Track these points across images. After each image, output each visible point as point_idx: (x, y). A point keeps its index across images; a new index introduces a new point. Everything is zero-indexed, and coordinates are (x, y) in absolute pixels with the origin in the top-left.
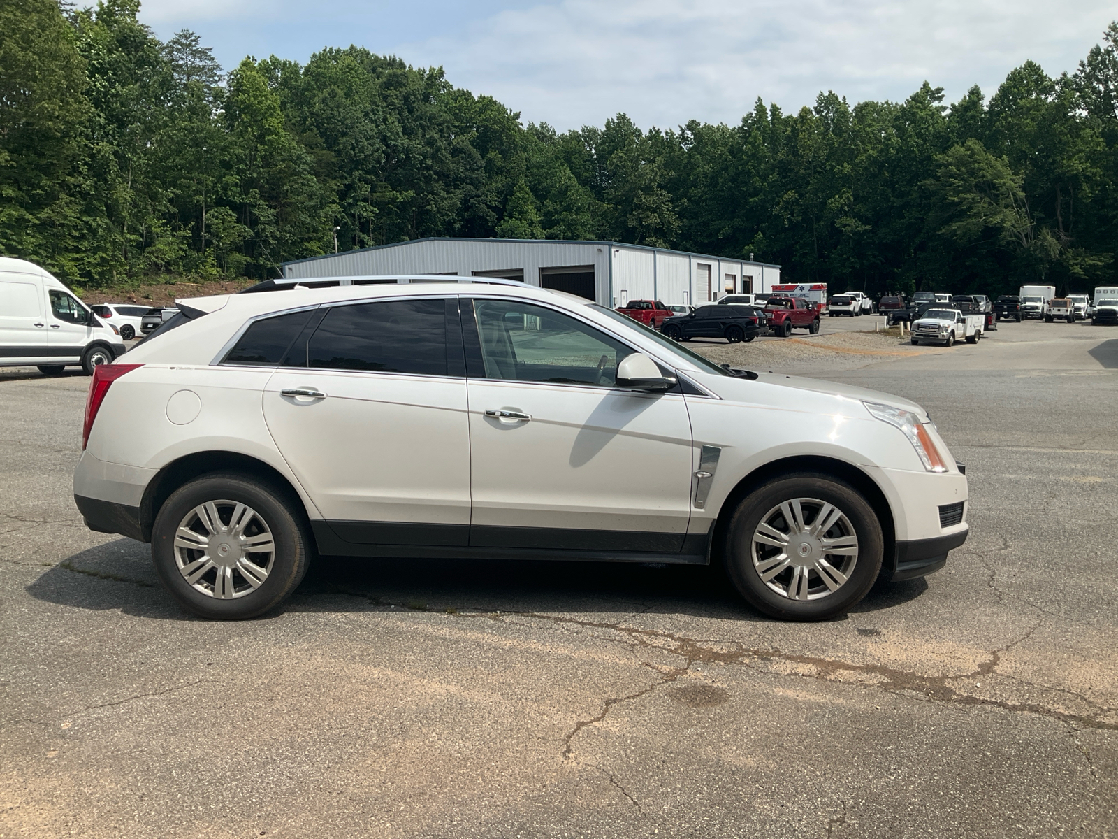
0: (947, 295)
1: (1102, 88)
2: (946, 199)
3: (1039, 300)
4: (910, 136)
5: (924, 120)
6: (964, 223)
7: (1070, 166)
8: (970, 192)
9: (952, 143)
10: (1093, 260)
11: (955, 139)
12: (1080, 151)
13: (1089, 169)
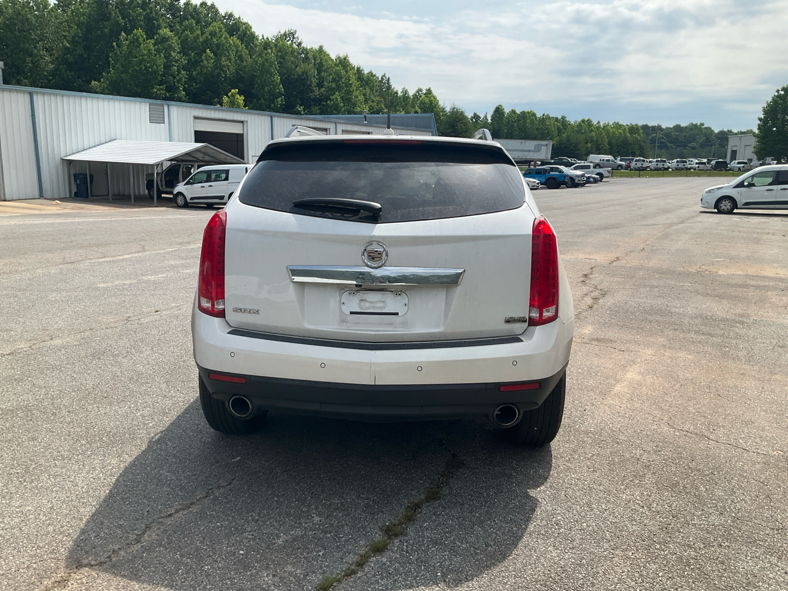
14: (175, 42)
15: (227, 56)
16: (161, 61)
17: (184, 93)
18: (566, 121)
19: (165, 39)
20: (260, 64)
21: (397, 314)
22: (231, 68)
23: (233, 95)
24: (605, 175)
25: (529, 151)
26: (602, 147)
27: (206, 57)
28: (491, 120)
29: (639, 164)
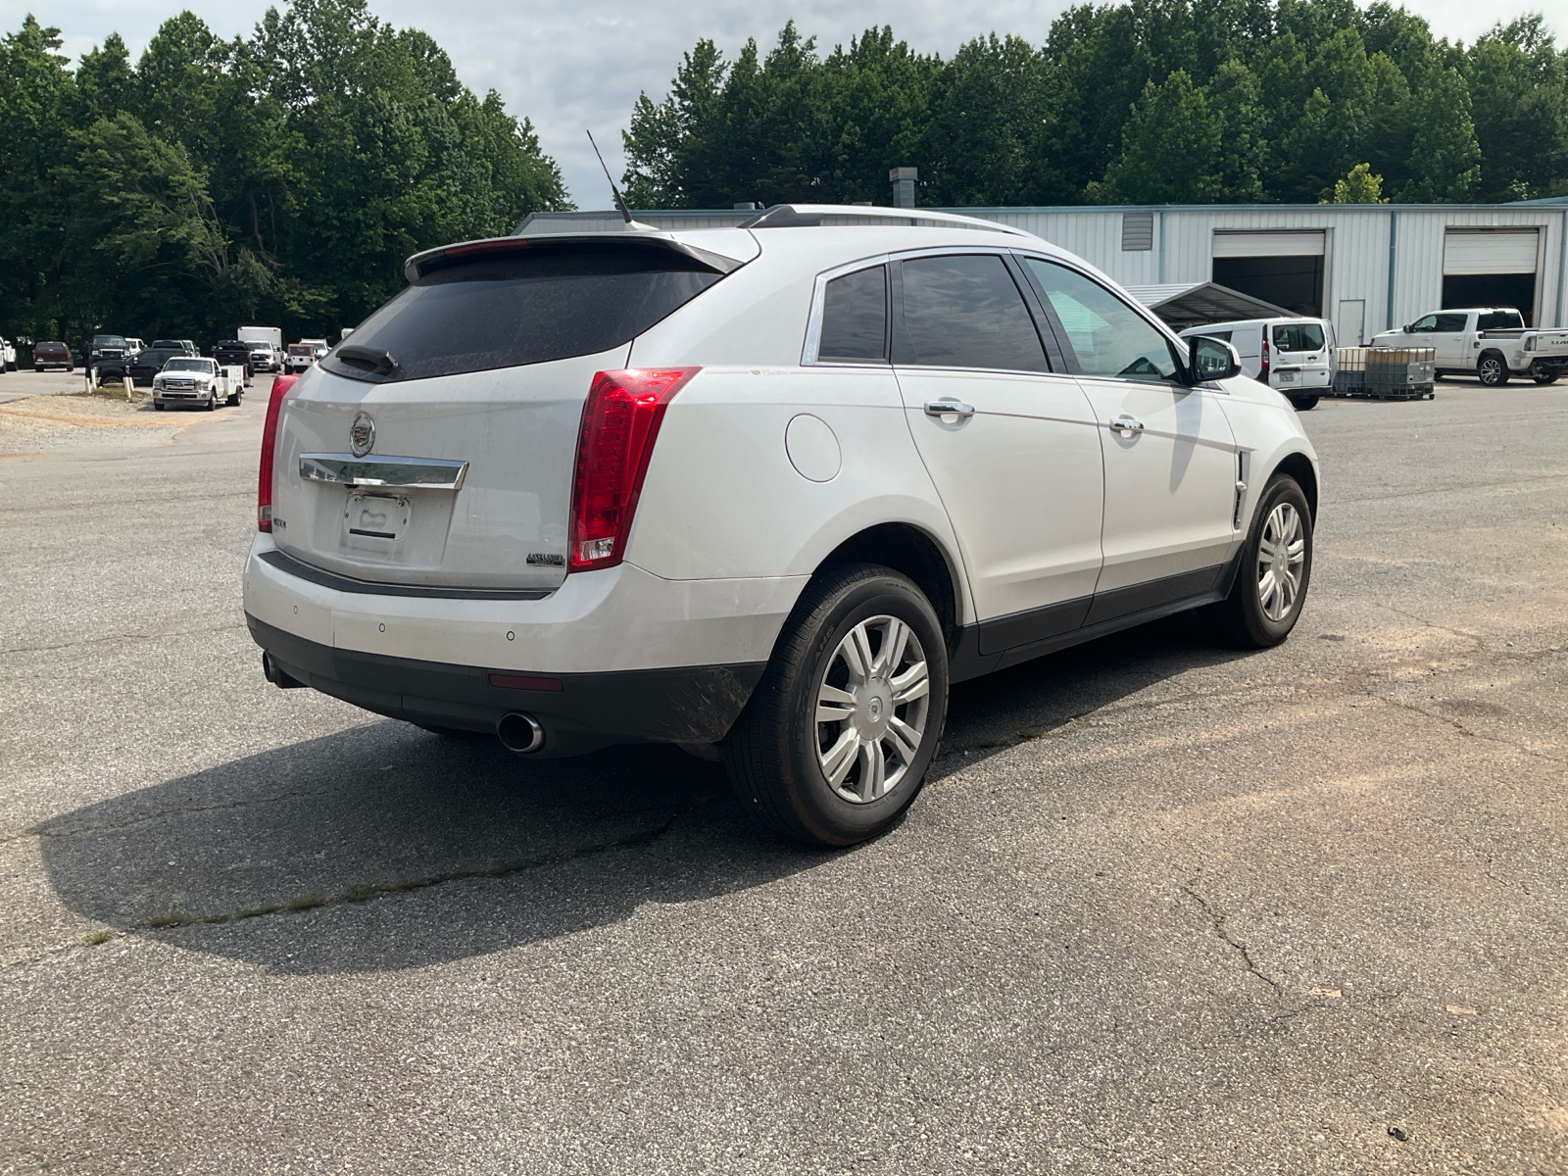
0: (137, 340)
1: (286, 64)
2: (99, 198)
3: (266, 346)
4: (21, 96)
5: (36, 72)
6: (132, 236)
7: (266, 166)
8: (132, 191)
9: (92, 115)
10: (313, 294)
11: (97, 110)
12: (276, 147)
13: (291, 173)
14: (1250, 86)
15: (1357, 96)
16: (1217, 126)
17: (1259, 183)
19: (1230, 82)
20: (1428, 102)
21: (392, 536)
22: (1365, 121)
23: (1358, 177)
27: (1311, 104)
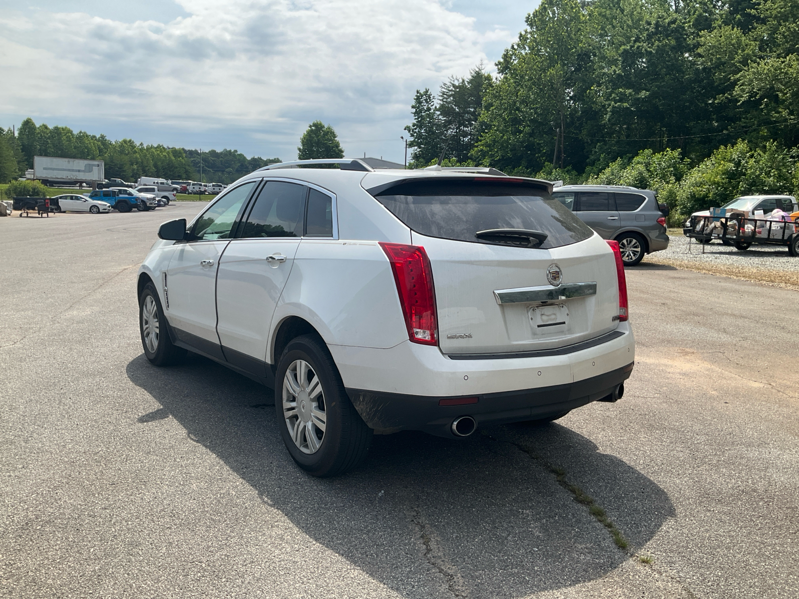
18: (106, 140)
21: (564, 323)
24: (170, 199)
25: (79, 171)
26: (149, 169)
28: (19, 134)
29: (197, 188)
